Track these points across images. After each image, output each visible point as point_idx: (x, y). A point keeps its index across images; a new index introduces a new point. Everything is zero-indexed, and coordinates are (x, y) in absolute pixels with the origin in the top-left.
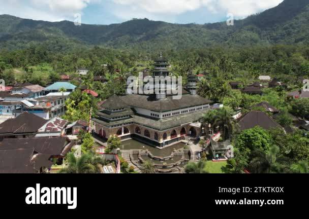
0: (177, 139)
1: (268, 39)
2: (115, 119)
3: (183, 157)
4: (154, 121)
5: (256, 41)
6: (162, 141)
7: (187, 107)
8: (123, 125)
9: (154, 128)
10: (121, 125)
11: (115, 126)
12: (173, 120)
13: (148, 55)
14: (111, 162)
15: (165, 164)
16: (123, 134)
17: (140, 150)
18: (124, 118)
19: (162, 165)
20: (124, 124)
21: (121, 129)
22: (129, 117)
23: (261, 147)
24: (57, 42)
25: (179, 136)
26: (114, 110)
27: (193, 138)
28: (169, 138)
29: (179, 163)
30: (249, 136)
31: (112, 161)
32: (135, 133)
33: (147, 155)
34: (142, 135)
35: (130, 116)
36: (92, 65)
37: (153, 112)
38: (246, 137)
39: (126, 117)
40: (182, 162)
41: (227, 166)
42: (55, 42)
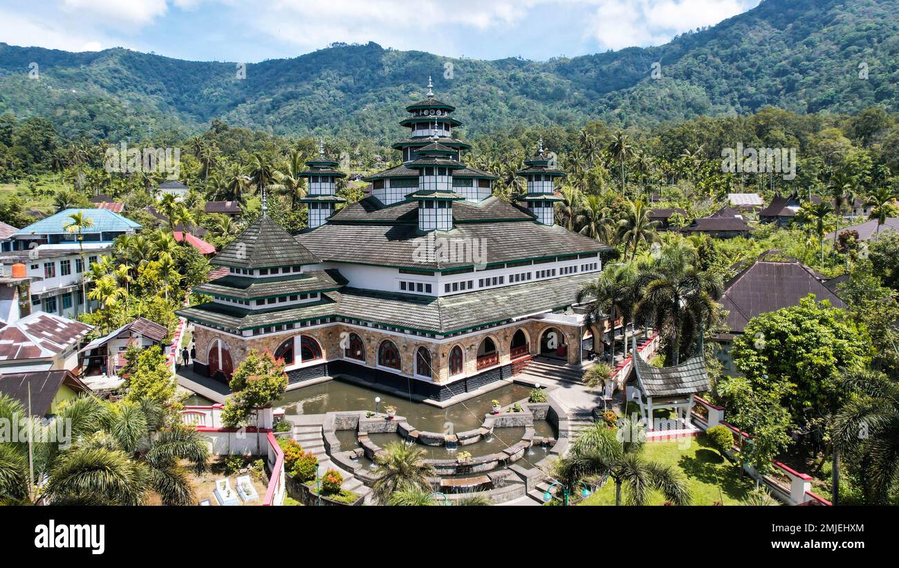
0: (500, 373)
1: (733, 104)
2: (267, 306)
3: (530, 433)
4: (414, 307)
5: (700, 110)
6: (445, 377)
7: (527, 262)
8: (298, 328)
9: (414, 332)
10: (290, 325)
11: (268, 329)
12: (484, 302)
13: (382, 152)
14: (247, 461)
15: (464, 457)
16: (298, 363)
17: (365, 413)
18: (299, 301)
19: (451, 462)
20: (303, 323)
21: (291, 341)
22: (318, 298)
23: (835, 373)
24: (93, 116)
25: (505, 360)
26: (263, 271)
27: (555, 367)
28: (470, 368)
29: (517, 451)
30: (782, 335)
31: (256, 457)
32: (345, 359)
33: (392, 428)
34: (372, 362)
35: (323, 296)
36: (202, 175)
37: (409, 278)
38: (768, 338)
39: (309, 300)
40: (526, 450)
41: (699, 453)
42: (86, 113)
